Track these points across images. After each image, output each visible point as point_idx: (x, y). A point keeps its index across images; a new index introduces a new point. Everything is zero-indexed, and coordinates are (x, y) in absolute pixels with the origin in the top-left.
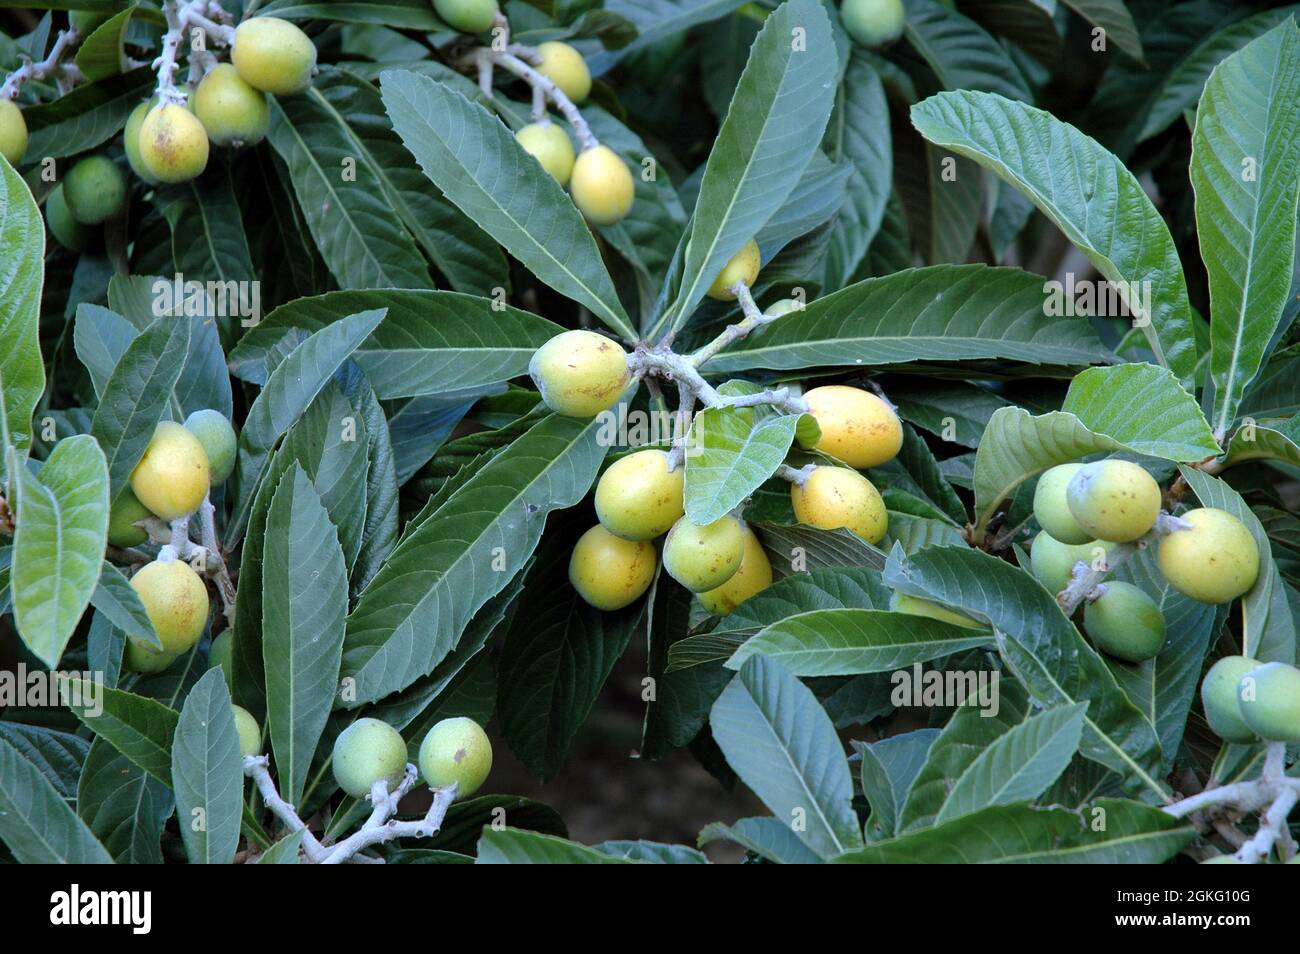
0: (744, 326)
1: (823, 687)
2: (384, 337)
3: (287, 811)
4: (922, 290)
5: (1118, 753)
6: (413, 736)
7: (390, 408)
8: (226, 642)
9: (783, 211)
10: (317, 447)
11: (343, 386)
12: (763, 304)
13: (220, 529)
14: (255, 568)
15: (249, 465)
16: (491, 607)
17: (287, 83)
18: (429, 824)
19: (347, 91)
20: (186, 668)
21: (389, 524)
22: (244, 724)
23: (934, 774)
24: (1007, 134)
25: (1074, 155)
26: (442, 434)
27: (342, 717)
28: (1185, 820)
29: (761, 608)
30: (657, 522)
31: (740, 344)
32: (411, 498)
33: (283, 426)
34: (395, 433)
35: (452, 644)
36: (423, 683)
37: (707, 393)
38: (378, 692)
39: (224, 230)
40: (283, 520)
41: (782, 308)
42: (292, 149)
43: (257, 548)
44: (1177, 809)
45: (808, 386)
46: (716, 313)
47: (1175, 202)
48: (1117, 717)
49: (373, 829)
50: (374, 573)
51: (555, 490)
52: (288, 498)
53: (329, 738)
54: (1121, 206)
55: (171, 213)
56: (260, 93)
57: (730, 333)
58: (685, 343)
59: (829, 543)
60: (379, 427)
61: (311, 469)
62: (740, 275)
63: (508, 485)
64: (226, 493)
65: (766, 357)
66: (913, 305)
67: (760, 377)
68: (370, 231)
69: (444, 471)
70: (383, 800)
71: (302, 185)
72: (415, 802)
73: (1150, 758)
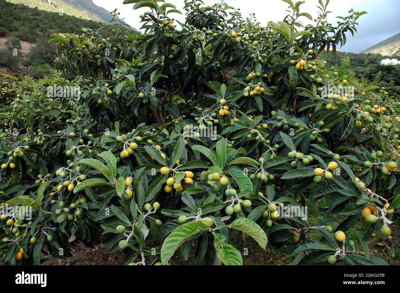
0: (179, 166)
1: (192, 195)
2: (146, 169)
3: (141, 212)
4: (194, 162)
5: (218, 199)
6: (152, 205)
7: (147, 175)
8: (133, 197)
9: (181, 157)
10: (141, 179)
11: (143, 173)
12: (180, 164)
13: (132, 187)
14: (136, 191)
15: (134, 181)
16: (158, 193)
17: (135, 148)
18: (154, 212)
19: (140, 149)
20: (130, 200)
21: (148, 186)
22: (136, 204)
23: (202, 202)
24: (200, 148)
25: (206, 150)
26: (152, 178)
27: (145, 204)
28: (225, 204)
29: (184, 189)
30: (172, 184)
31: (178, 168)
32: (149, 184)
33: (137, 177)
34: (148, 178)
35: (154, 196)
36: (152, 200)
37: (176, 172)
38: (148, 201)
39: (129, 162)
40: (138, 186)
41: (182, 165)
42: (136, 155)
43: (136, 188)
44: (224, 203)
45: (184, 172)
46: (176, 166)
47: (216, 154)
48: (218, 195)
49: (149, 213)
50: (147, 190)
51: (163, 182)
52: (138, 184)
53: (144, 206)
54: (211, 154)
55: (124, 161)
56: (132, 149)
57: (177, 167)
58: (173, 168)
59: (189, 184)
60: (146, 177)
61: (140, 181)
62: (178, 162)
63: (158, 182)
64: (132, 184)
65: (181, 169)
66: (193, 164)
67: (180, 171)
68: (143, 161)
69: (152, 181)
70: (150, 210)
71: (136, 157)
72: (153, 210)
73: (221, 199)
